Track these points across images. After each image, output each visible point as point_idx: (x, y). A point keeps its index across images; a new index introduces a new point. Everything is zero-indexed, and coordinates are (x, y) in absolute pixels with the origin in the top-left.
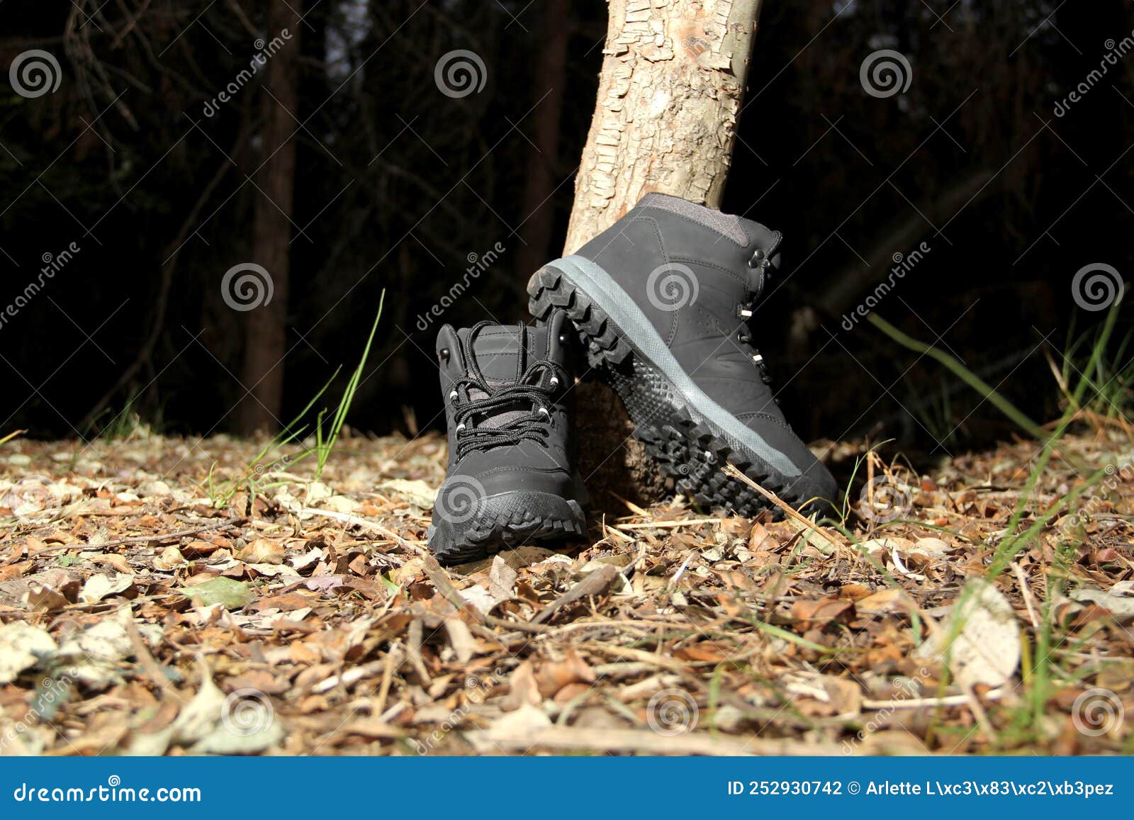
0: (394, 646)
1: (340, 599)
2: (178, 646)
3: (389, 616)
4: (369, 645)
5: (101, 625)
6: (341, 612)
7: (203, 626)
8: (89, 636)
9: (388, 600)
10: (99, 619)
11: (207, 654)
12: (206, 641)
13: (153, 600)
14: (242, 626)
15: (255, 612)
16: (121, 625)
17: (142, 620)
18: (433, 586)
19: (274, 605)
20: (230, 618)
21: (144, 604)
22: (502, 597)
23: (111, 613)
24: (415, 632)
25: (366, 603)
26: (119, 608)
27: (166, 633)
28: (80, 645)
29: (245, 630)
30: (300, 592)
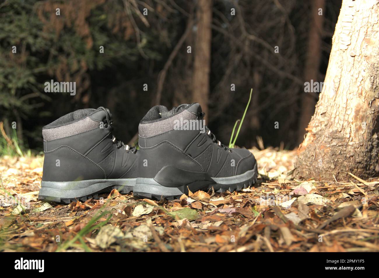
0: (259, 237)
1: (235, 218)
2: (170, 236)
3: (256, 225)
4: (248, 236)
5: (140, 226)
6: (235, 223)
7: (180, 228)
8: (136, 231)
9: (254, 219)
10: (139, 224)
12: (181, 234)
13: (159, 217)
14: (195, 228)
15: (200, 222)
16: (148, 227)
17: (155, 225)
18: (274, 212)
19: (208, 220)
20: (190, 224)
21: (156, 218)
22: (304, 218)
23: (144, 222)
24: (267, 231)
25: (246, 219)
26: (147, 219)
27: (166, 230)
28: (132, 234)
29: (197, 229)
30: (218, 214)
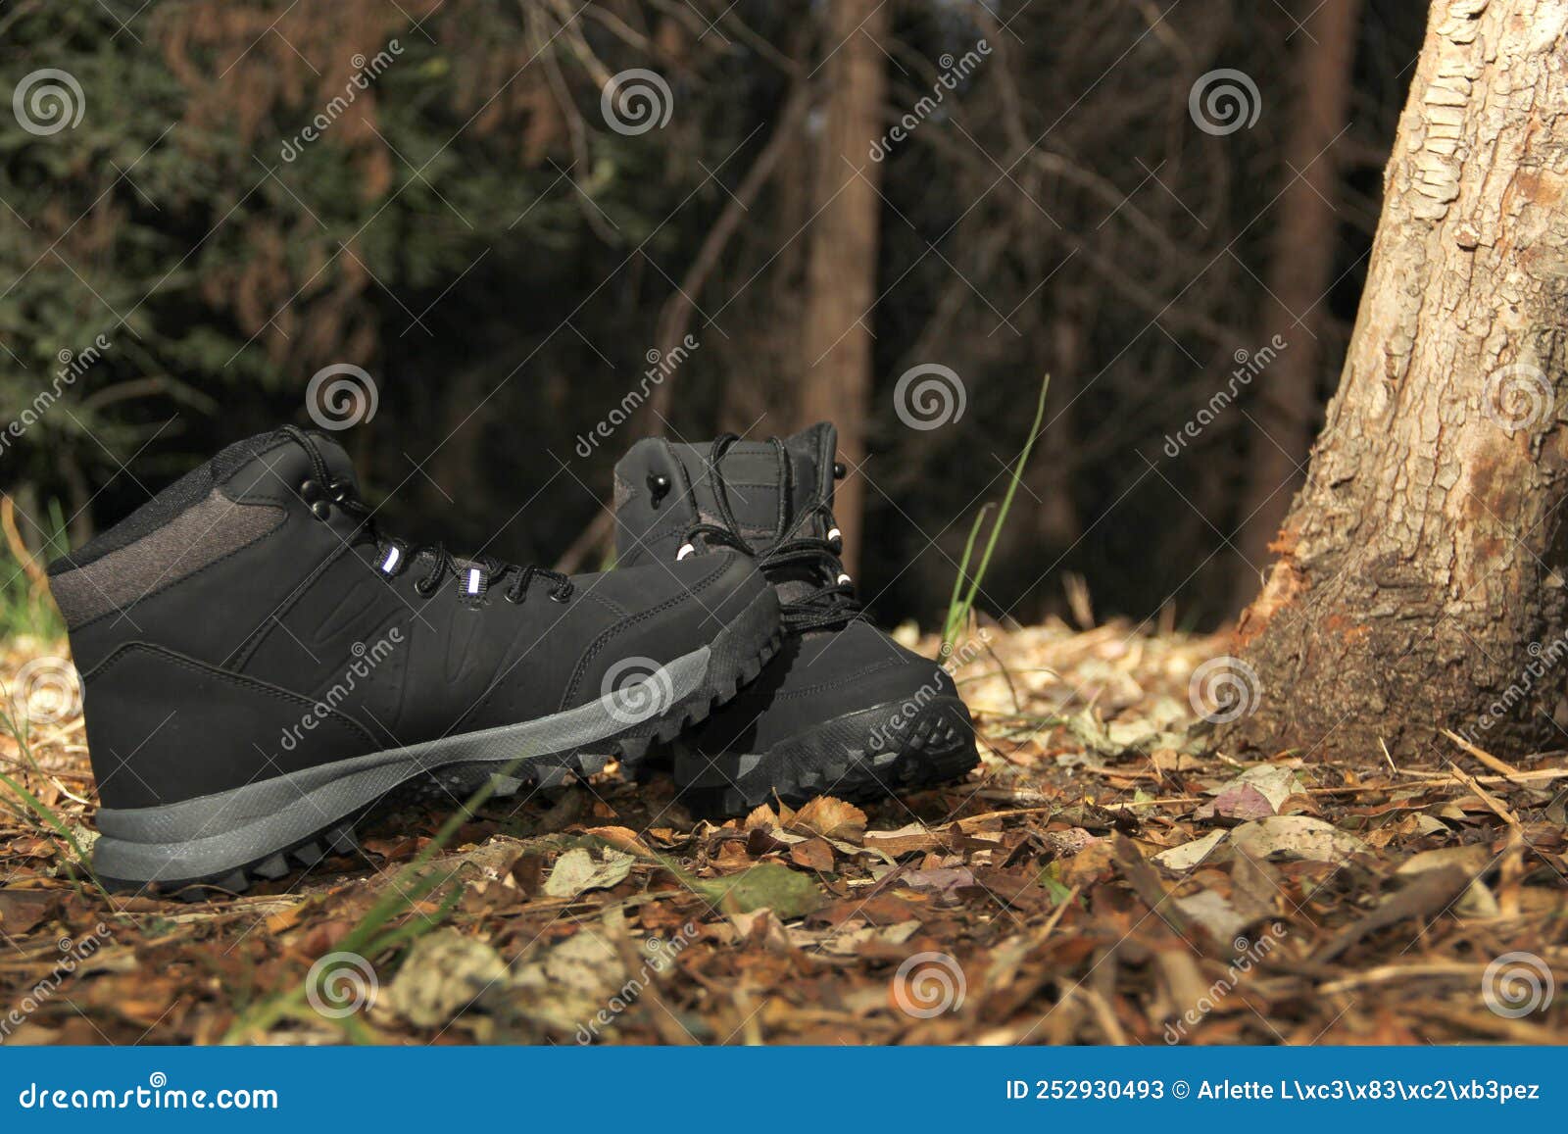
1: (969, 908)
2: (702, 978)
3: (1057, 940)
5: (578, 938)
6: (971, 931)
7: (742, 946)
9: (1051, 913)
10: (573, 928)
11: (751, 993)
12: (747, 973)
13: (657, 899)
14: (805, 948)
15: (826, 924)
16: (609, 940)
17: (640, 932)
18: (1131, 890)
20: (783, 932)
21: (643, 906)
22: (1256, 915)
23: (592, 919)
24: (1103, 965)
26: (604, 910)
27: (683, 957)
28: (544, 971)
29: (811, 955)
30: (898, 893)
